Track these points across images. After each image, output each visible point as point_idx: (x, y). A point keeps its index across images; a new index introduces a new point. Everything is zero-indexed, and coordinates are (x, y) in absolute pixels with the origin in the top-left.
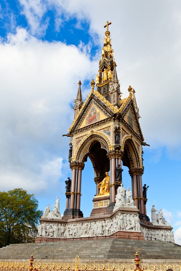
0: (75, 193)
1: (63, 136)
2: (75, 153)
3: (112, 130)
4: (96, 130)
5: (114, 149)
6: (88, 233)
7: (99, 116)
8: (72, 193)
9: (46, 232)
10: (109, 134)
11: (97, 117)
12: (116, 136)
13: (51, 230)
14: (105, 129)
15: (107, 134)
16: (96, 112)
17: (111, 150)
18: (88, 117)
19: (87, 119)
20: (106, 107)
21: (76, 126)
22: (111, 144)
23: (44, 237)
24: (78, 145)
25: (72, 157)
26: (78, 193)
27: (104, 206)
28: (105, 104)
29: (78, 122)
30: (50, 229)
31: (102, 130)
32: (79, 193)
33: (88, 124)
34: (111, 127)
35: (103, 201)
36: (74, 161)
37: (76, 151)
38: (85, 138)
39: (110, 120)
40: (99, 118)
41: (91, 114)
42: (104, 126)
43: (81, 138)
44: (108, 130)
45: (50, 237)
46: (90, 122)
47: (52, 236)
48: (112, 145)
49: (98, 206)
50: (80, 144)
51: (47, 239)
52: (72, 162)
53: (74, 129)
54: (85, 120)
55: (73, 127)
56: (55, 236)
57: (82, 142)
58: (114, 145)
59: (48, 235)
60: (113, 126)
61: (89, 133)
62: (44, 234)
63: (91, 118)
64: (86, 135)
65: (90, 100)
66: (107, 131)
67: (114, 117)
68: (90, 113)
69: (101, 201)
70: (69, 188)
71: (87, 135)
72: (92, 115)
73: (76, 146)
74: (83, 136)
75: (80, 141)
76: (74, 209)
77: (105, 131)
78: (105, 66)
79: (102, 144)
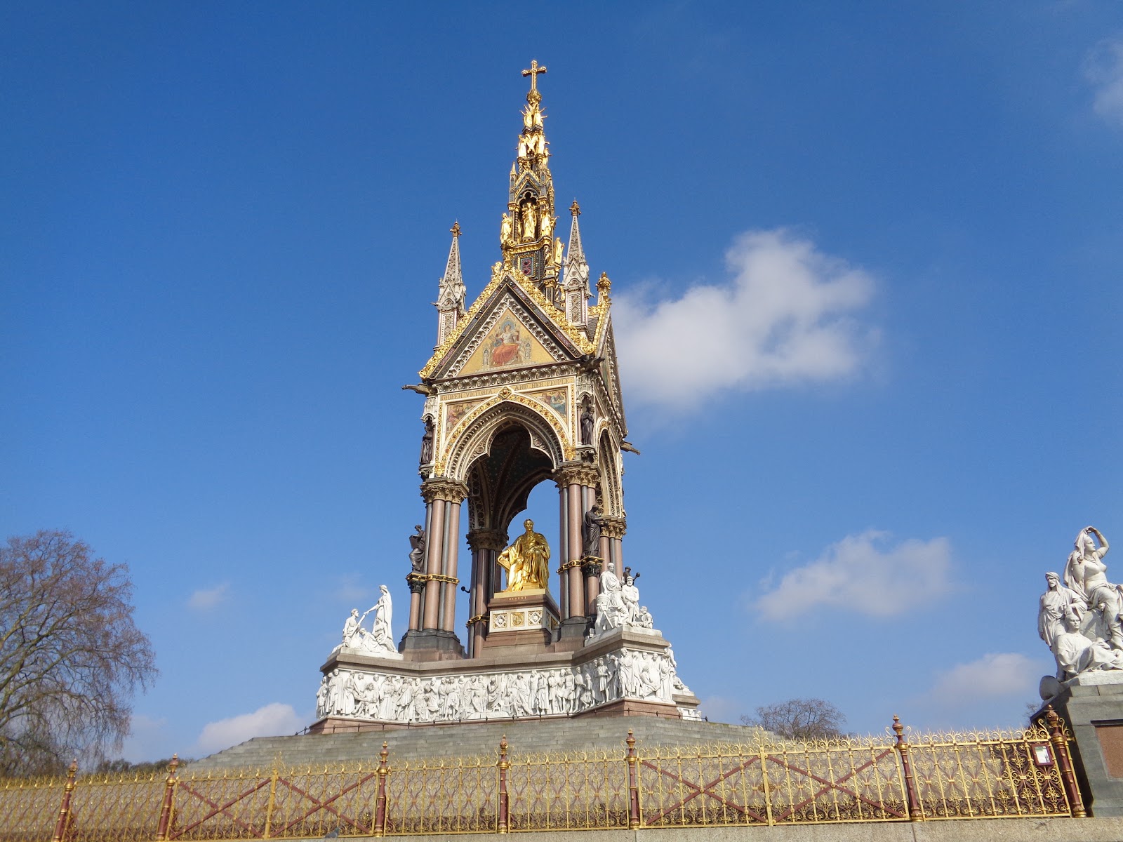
0: (442, 578)
1: (404, 388)
2: (442, 451)
3: (572, 400)
5: (578, 459)
6: (498, 708)
7: (530, 350)
8: (434, 577)
9: (357, 701)
10: (562, 410)
11: (520, 353)
12: (584, 419)
13: (370, 695)
14: (548, 394)
15: (556, 409)
16: (518, 336)
17: (571, 459)
20: (552, 327)
21: (449, 364)
22: (570, 442)
23: (351, 717)
24: (454, 425)
25: (433, 463)
26: (451, 580)
27: (526, 627)
28: (551, 320)
30: (366, 692)
31: (539, 396)
32: (455, 580)
33: (492, 365)
34: (569, 391)
35: (526, 610)
36: (439, 473)
37: (446, 443)
38: (483, 407)
39: (566, 370)
40: (530, 357)
41: (502, 340)
42: (546, 384)
43: (465, 405)
44: (559, 397)
46: (499, 363)
47: (373, 715)
48: (571, 444)
49: (508, 625)
50: (461, 422)
51: (361, 724)
52: (431, 476)
53: (442, 374)
54: (480, 351)
55: (440, 367)
57: (470, 416)
58: (579, 445)
60: (575, 391)
61: (494, 395)
62: (349, 707)
63: (500, 350)
64: (482, 399)
66: (553, 400)
67: (579, 365)
68: (497, 335)
69: (518, 610)
70: (419, 560)
71: (487, 401)
73: (447, 429)
74: (470, 401)
75: (463, 413)
76: (438, 630)
77: (548, 400)
78: (528, 195)
79: (534, 435)
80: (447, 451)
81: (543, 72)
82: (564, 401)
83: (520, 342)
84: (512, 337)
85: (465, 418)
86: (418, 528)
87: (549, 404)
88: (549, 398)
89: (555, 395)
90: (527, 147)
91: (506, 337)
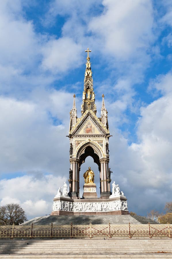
0: (76, 181)
1: (66, 136)
2: (75, 152)
3: (104, 144)
4: (92, 140)
5: (106, 157)
6: (91, 210)
7: (95, 130)
8: (74, 180)
10: (102, 145)
11: (92, 131)
15: (101, 145)
18: (86, 128)
20: (100, 126)
21: (76, 131)
22: (104, 154)
23: (63, 211)
24: (77, 146)
25: (73, 154)
27: (91, 192)
28: (99, 124)
31: (97, 141)
33: (86, 133)
34: (103, 141)
36: (75, 157)
37: (76, 150)
38: (83, 143)
39: (103, 137)
42: (98, 139)
45: (66, 211)
46: (88, 133)
49: (88, 191)
50: (79, 145)
52: (73, 158)
53: (74, 134)
54: (83, 129)
55: (74, 132)
57: (81, 145)
58: (106, 154)
60: (105, 142)
61: (87, 140)
62: (62, 209)
67: (105, 136)
69: (90, 188)
70: (71, 176)
71: (85, 141)
72: (89, 128)
74: (81, 141)
75: (79, 143)
77: (99, 143)
78: (88, 87)
79: (95, 150)
82: (102, 144)
83: (92, 128)
84: (90, 127)
86: (70, 169)
88: (99, 142)
89: (100, 142)
90: (88, 73)
91: (89, 126)
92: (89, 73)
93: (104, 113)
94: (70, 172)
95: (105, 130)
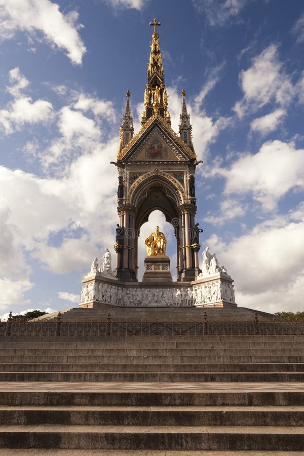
1: (111, 163)
2: (128, 193)
3: (186, 178)
4: (162, 171)
5: (190, 203)
6: (160, 302)
7: (167, 153)
8: (126, 247)
9: (103, 296)
10: (182, 181)
11: (163, 154)
14: (175, 173)
15: (180, 181)
17: (186, 203)
18: (150, 149)
19: (147, 151)
21: (130, 155)
22: (186, 196)
23: (101, 302)
24: (133, 182)
25: (124, 198)
27: (161, 271)
29: (133, 152)
31: (172, 174)
33: (150, 158)
34: (185, 173)
36: (127, 203)
37: (130, 190)
38: (146, 176)
39: (184, 164)
40: (167, 156)
41: (154, 147)
42: (175, 169)
43: (138, 174)
45: (107, 303)
46: (154, 157)
49: (153, 269)
50: (136, 181)
52: (124, 203)
53: (127, 159)
54: (144, 151)
55: (126, 156)
56: (113, 303)
57: (140, 179)
58: (189, 197)
59: (105, 301)
61: (151, 172)
62: (100, 299)
63: (153, 151)
64: (146, 172)
65: (154, 127)
66: (178, 177)
67: (189, 163)
68: (152, 145)
69: (158, 264)
70: (120, 239)
71: (148, 173)
72: (156, 148)
74: (140, 173)
75: (137, 178)
76: (128, 269)
78: (156, 82)
79: (168, 190)
80: (131, 193)
81: (160, 25)
82: (183, 178)
83: (162, 149)
84: (158, 146)
85: (138, 180)
86: (118, 225)
87: (176, 178)
88: (176, 175)
89: (179, 174)
90: (154, 60)
91: (156, 146)
92: (158, 60)
93: (185, 122)
94: (117, 230)
95: (188, 151)
